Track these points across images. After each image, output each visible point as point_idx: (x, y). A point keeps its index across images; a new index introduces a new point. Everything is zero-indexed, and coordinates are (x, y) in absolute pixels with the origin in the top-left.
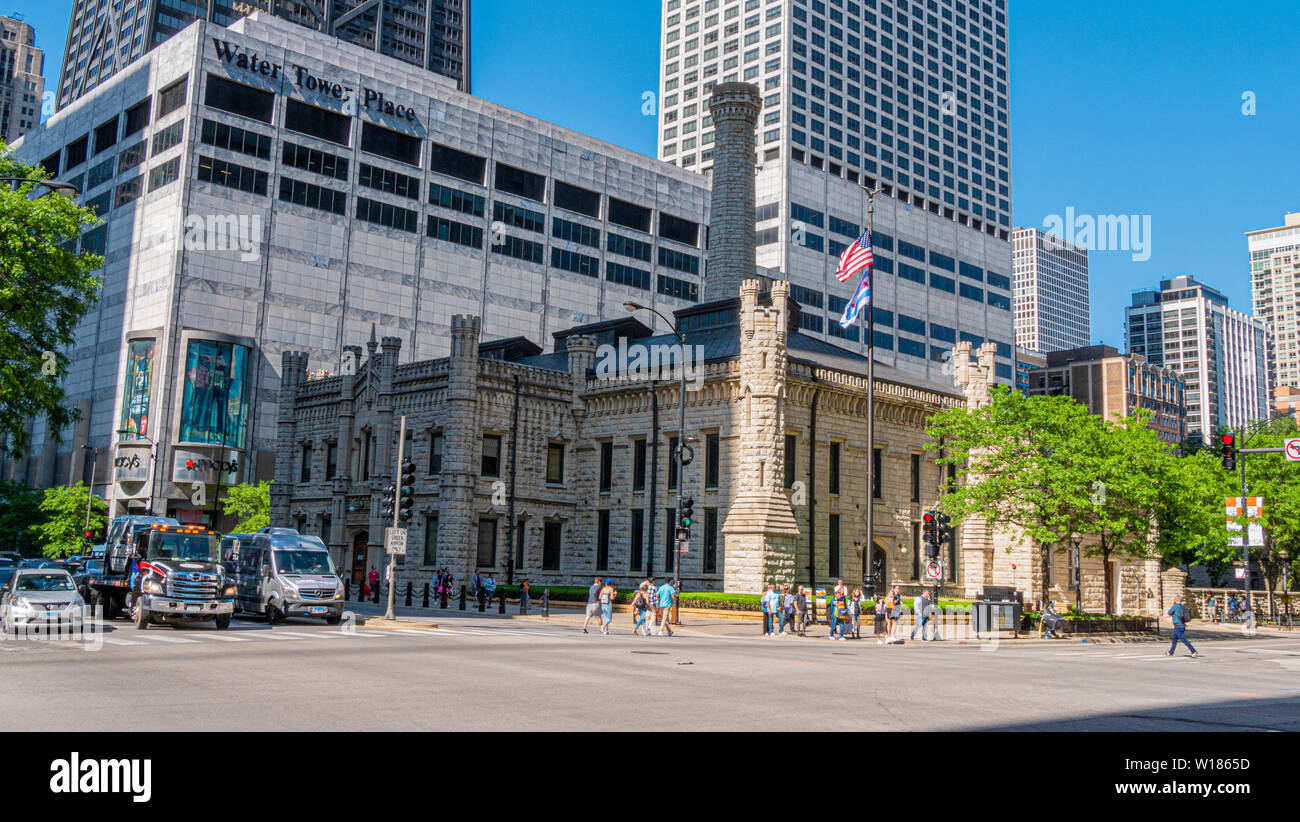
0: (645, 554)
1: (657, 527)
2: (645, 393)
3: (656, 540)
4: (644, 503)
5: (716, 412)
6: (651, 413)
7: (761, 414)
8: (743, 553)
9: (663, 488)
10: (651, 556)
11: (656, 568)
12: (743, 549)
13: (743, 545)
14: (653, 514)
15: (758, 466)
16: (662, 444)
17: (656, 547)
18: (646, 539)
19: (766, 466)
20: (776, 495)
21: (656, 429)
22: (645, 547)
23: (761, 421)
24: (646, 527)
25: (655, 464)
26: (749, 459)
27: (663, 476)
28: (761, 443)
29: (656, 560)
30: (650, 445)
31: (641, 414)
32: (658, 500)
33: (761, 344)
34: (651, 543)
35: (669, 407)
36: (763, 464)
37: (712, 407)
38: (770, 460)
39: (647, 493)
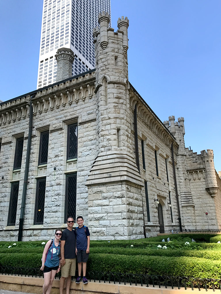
0: (19, 212)
1: (29, 192)
2: (25, 108)
3: (27, 201)
4: (20, 177)
5: (75, 109)
6: (28, 119)
7: (115, 95)
8: (105, 202)
9: (34, 165)
10: (23, 213)
11: (26, 222)
12: (105, 198)
13: (105, 195)
14: (26, 183)
15: (115, 131)
16: (35, 136)
17: (27, 206)
18: (20, 202)
19: (121, 132)
20: (129, 154)
21: (31, 127)
22: (19, 207)
23: (116, 100)
24: (21, 193)
25: (29, 149)
26: (108, 127)
27: (35, 156)
28: (117, 115)
29: (26, 216)
30: (26, 138)
31: (22, 121)
32: (30, 173)
33: (113, 51)
34: (24, 204)
35: (41, 113)
36: (118, 130)
37: (73, 106)
38: (124, 127)
39: (23, 169)
